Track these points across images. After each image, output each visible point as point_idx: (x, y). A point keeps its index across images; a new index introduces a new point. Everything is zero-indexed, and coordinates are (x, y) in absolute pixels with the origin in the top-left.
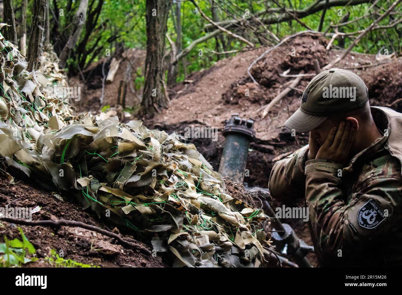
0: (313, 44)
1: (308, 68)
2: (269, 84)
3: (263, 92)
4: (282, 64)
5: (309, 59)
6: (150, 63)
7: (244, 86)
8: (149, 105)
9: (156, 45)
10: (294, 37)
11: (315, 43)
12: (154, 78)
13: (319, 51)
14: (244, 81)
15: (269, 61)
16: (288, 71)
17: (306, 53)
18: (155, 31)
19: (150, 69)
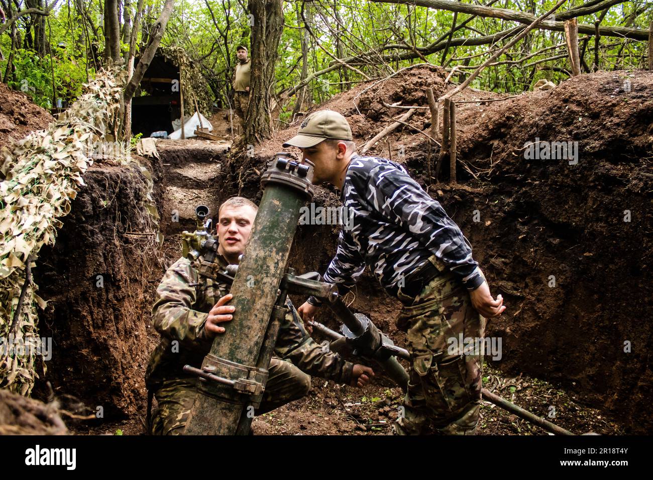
0: (430, 75)
1: (423, 101)
2: (376, 117)
3: (369, 125)
4: (393, 94)
5: (424, 91)
6: (253, 89)
7: (349, 118)
8: (250, 135)
9: (259, 69)
10: (411, 69)
11: (432, 75)
12: (257, 106)
13: (436, 83)
14: (351, 112)
15: (381, 92)
16: (400, 103)
17: (421, 85)
18: (259, 55)
19: (253, 96)
